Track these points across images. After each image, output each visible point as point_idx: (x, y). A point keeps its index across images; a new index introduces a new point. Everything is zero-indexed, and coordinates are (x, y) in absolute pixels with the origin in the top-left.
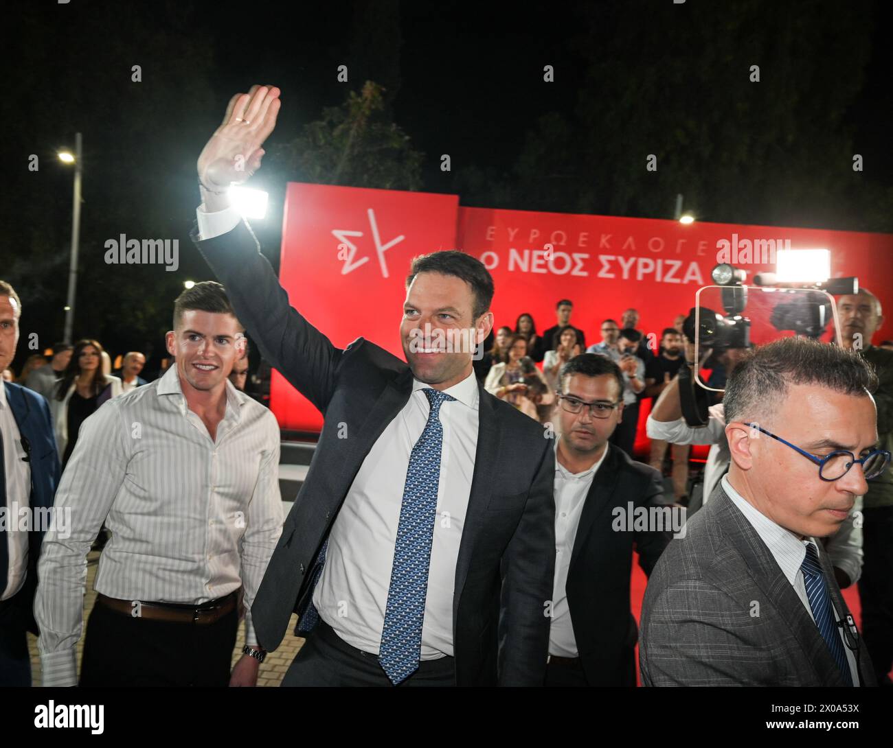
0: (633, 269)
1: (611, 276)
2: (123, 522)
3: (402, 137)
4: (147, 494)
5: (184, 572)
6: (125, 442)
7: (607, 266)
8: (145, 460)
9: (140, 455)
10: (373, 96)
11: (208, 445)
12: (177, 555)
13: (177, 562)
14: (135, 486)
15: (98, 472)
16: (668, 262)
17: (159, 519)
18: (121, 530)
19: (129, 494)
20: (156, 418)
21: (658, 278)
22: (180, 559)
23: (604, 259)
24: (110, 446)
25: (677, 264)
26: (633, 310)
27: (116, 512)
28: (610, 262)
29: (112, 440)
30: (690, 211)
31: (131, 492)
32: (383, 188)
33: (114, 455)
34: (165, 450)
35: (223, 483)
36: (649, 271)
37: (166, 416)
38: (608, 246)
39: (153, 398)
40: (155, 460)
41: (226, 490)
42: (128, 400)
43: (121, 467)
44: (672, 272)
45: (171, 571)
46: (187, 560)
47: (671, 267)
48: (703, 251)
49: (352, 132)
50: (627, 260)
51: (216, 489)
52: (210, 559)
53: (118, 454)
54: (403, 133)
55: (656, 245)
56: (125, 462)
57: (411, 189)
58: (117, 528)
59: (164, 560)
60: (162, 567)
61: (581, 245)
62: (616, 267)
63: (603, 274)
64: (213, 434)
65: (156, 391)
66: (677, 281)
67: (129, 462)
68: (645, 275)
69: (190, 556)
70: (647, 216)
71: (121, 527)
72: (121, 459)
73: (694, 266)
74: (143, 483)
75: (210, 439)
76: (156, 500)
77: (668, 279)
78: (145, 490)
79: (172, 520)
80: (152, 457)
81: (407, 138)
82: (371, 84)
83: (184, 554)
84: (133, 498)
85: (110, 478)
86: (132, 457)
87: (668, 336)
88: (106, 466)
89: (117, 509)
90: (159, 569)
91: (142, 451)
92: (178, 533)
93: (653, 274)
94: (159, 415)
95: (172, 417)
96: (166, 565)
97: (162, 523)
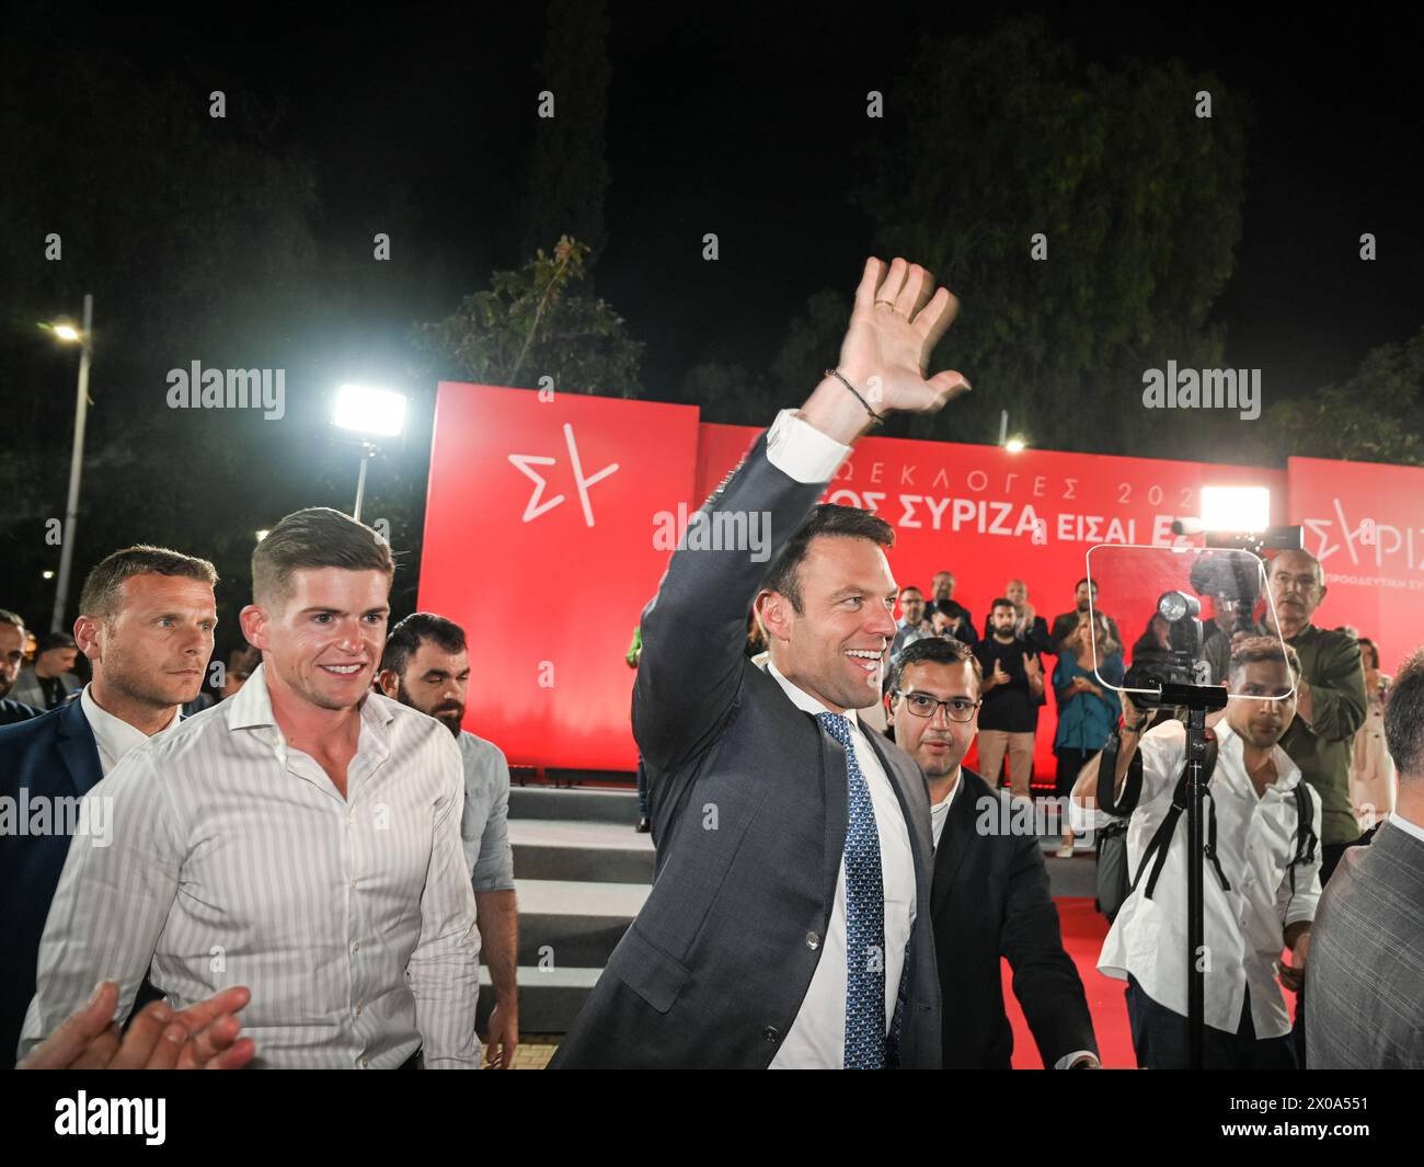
0: (947, 516)
1: (917, 524)
2: (185, 972)
3: (613, 319)
4: (226, 918)
5: (314, 1046)
6: (172, 827)
7: (911, 511)
8: (217, 856)
9: (204, 847)
10: (571, 259)
11: (336, 807)
12: (297, 1019)
13: (299, 1031)
14: (201, 905)
15: (121, 891)
16: (994, 505)
17: (256, 958)
18: (184, 989)
19: (190, 921)
20: (229, 773)
21: (982, 528)
22: (305, 1025)
23: (906, 500)
24: (143, 839)
25: (1006, 508)
26: (947, 574)
27: (169, 956)
28: (914, 504)
29: (145, 827)
30: (1019, 434)
31: (193, 917)
32: (585, 393)
33: (152, 854)
34: (255, 832)
35: (370, 872)
36: (969, 517)
37: (249, 766)
38: (912, 483)
39: (221, 735)
40: (236, 853)
41: (378, 883)
42: (174, 745)
43: (167, 875)
44: (1000, 519)
45: (289, 1047)
46: (318, 1023)
47: (998, 511)
48: (1040, 490)
49: (540, 310)
50: (938, 503)
51: (359, 885)
52: (358, 1013)
53: (159, 852)
54: (614, 314)
55: (978, 481)
56: (176, 862)
57: (626, 396)
58: (177, 986)
59: (273, 1031)
60: (271, 1043)
61: (873, 480)
62: (922, 512)
63: (905, 522)
64: (341, 785)
65: (225, 722)
66: (1007, 531)
67: (184, 860)
68: (963, 524)
69: (322, 1016)
70: (961, 441)
71: (183, 982)
72: (165, 860)
73: (1029, 510)
74: (216, 894)
75: (337, 794)
76: (246, 925)
77: (995, 529)
78: (221, 911)
79: (282, 956)
80: (229, 848)
81: (620, 320)
82: (569, 241)
83: (310, 1015)
84: (200, 928)
85: (147, 898)
86: (190, 852)
87: (999, 610)
88: (137, 879)
89: (172, 951)
90: (265, 1048)
91: (208, 839)
92: (296, 978)
93: (975, 521)
94: (235, 765)
95: (262, 766)
96: (277, 1038)
97: (263, 965)
